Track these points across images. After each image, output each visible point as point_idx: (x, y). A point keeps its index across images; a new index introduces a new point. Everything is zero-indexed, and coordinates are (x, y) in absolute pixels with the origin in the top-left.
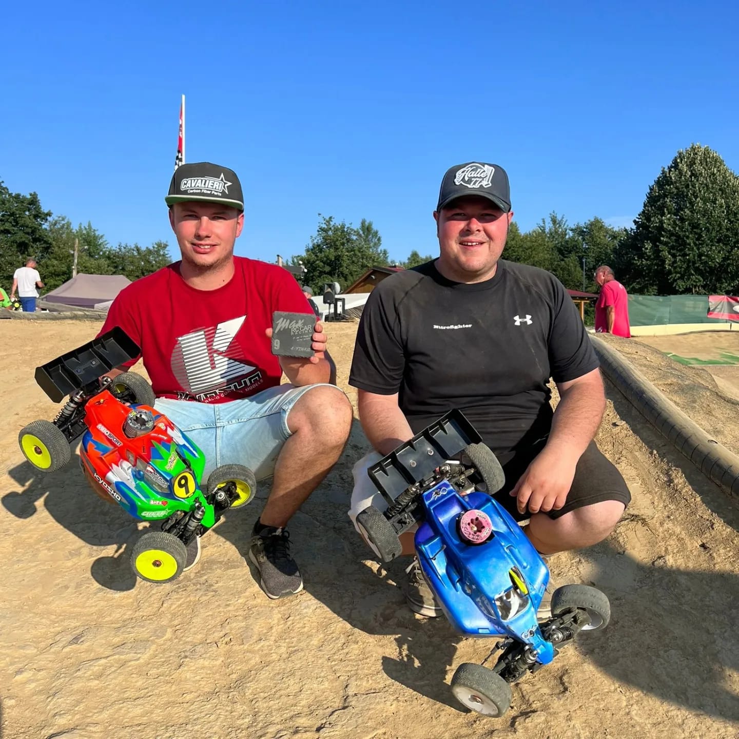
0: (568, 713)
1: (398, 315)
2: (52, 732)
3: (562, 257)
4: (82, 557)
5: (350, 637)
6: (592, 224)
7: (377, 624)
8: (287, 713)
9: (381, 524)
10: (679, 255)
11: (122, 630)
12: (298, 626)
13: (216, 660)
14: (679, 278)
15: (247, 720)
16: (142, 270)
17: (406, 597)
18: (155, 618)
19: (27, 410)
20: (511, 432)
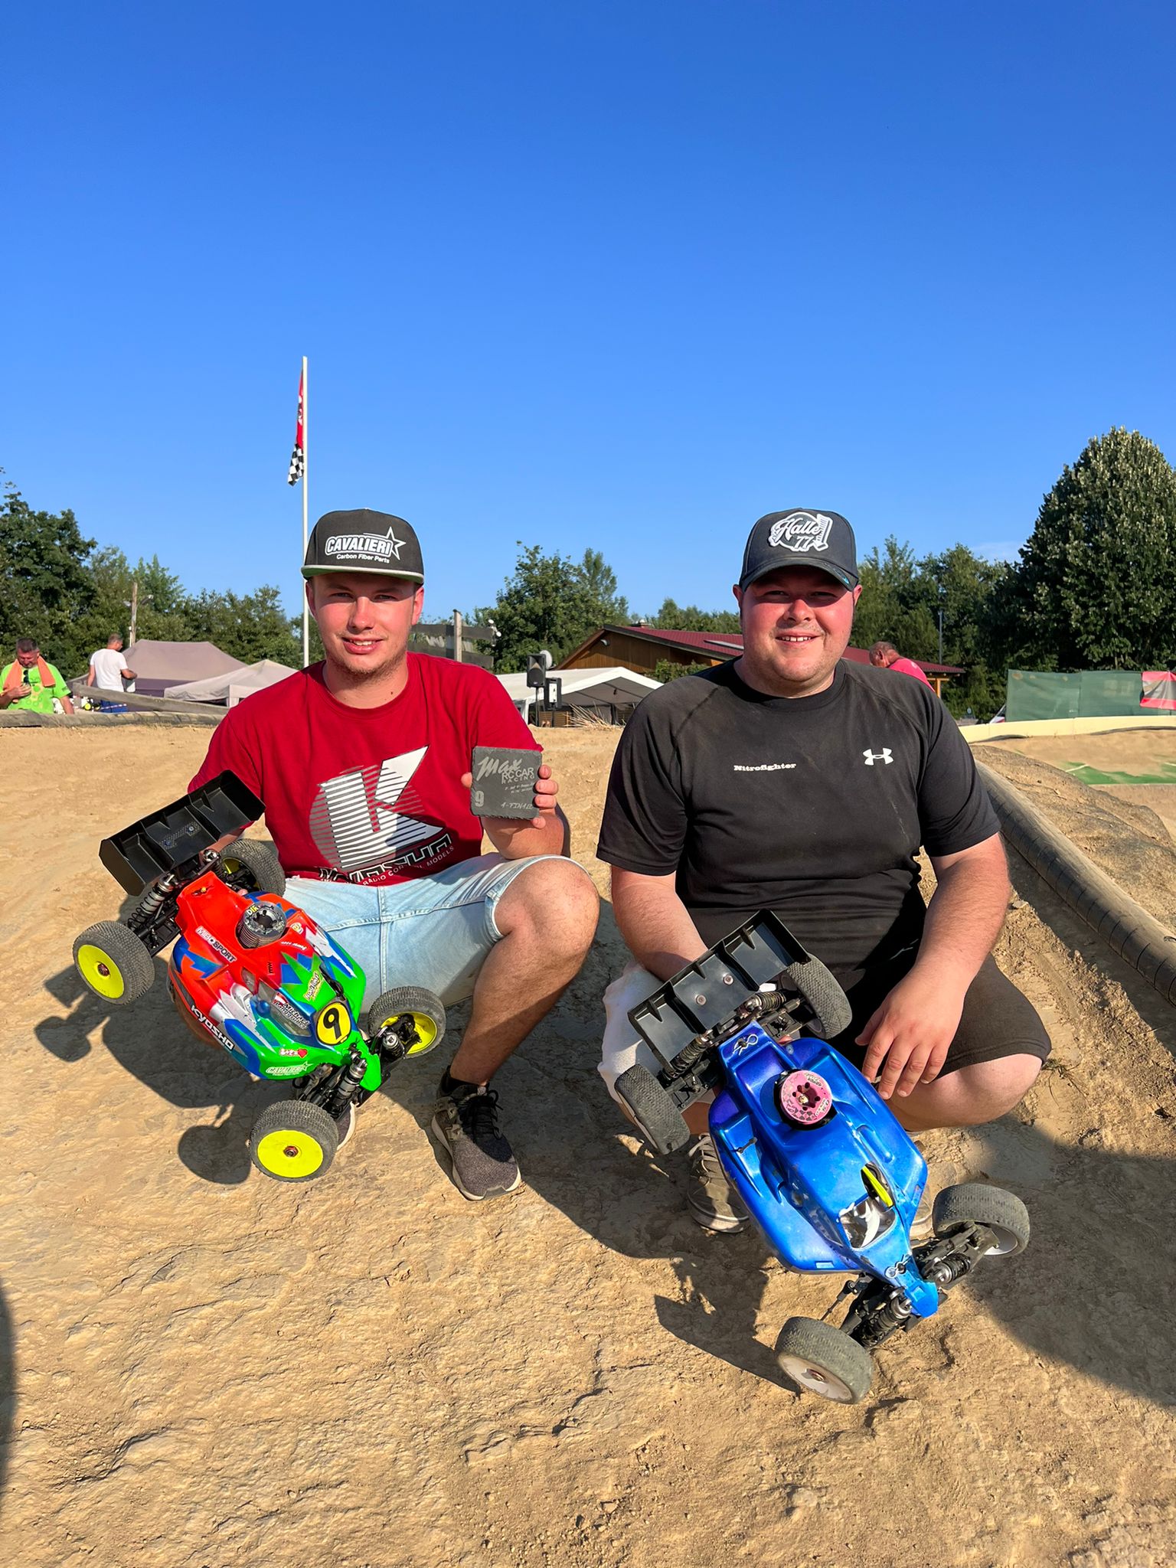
0: (957, 1403)
1: (677, 750)
2: (131, 1433)
3: (905, 608)
4: (166, 1130)
5: (599, 1268)
6: (952, 556)
7: (642, 1245)
8: (505, 1401)
9: (654, 1095)
10: (1093, 605)
11: (235, 1255)
12: (515, 1248)
13: (388, 1308)
14: (1093, 642)
15: (440, 1413)
16: (238, 631)
17: (685, 1200)
18: (286, 1235)
19: (73, 884)
20: (858, 938)
